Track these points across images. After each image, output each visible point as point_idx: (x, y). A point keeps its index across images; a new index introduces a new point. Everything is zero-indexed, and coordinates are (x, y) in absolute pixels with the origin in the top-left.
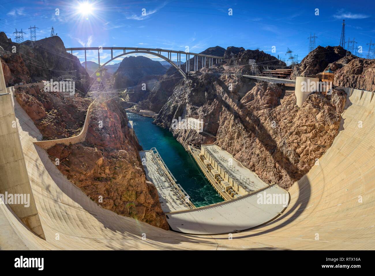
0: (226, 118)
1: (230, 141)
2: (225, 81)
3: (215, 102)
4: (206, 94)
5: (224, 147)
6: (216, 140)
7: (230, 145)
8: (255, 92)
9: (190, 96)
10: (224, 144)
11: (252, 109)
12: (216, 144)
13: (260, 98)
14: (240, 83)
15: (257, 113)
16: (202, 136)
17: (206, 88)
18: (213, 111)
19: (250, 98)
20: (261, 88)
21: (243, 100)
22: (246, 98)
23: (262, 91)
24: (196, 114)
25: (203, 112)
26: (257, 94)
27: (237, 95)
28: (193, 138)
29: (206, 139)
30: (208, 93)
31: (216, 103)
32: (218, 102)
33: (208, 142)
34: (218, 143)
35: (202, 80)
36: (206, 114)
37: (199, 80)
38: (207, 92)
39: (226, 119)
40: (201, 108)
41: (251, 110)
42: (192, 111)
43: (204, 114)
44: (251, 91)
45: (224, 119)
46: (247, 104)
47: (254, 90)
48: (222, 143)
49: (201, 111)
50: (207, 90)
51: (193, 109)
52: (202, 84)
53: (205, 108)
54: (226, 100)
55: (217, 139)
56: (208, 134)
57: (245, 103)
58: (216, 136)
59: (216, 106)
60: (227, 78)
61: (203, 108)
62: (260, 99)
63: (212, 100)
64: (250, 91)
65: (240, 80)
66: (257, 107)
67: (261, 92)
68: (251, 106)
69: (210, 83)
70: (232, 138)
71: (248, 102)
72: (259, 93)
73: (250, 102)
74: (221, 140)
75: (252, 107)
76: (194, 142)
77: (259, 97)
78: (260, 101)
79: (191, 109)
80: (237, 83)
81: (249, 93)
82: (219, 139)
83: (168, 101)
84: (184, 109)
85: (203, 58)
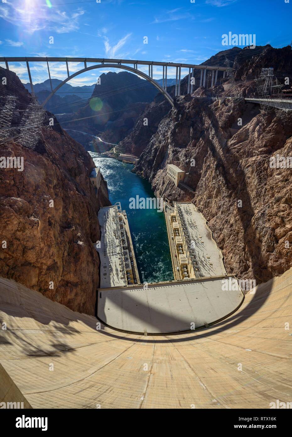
0: (209, 166)
1: (208, 200)
2: (216, 109)
3: (200, 142)
4: (191, 130)
5: (200, 208)
6: (193, 196)
7: (207, 205)
8: (252, 126)
9: (174, 133)
10: (202, 203)
11: (242, 154)
12: (193, 202)
13: (256, 136)
14: (236, 113)
15: (247, 161)
16: (180, 189)
17: (192, 121)
18: (196, 156)
19: (244, 136)
20: (263, 120)
21: (232, 140)
22: (236, 137)
23: (263, 124)
24: (178, 159)
25: (185, 157)
26: (254, 130)
27: (228, 131)
28: (170, 192)
29: (183, 194)
30: (194, 130)
31: (201, 144)
32: (203, 142)
33: (185, 199)
34: (196, 201)
35: (189, 109)
36: (188, 160)
37: (185, 109)
38: (193, 127)
39: (209, 169)
40: (183, 151)
41: (240, 155)
42: (174, 155)
43: (186, 160)
44: (248, 125)
45: (207, 168)
46: (236, 146)
47: (251, 123)
48: (200, 201)
49: (183, 156)
50: (193, 125)
51: (175, 152)
52: (189, 115)
53: (188, 150)
54: (213, 139)
55: (196, 195)
56: (187, 188)
57: (234, 144)
58: (195, 191)
59: (200, 148)
60: (221, 104)
61: (187, 151)
62: (257, 138)
63: (197, 139)
64: (246, 126)
65: (237, 107)
66: (248, 152)
67: (260, 127)
68: (240, 149)
69: (198, 113)
70: (210, 197)
71: (238, 143)
72: (258, 127)
73: (241, 143)
74: (200, 197)
75: (241, 151)
76: (170, 198)
77: (256, 134)
78: (255, 142)
79: (173, 152)
80: (232, 111)
81: (244, 129)
82: (198, 196)
83: (150, 141)
84: (166, 153)
85: (202, 72)
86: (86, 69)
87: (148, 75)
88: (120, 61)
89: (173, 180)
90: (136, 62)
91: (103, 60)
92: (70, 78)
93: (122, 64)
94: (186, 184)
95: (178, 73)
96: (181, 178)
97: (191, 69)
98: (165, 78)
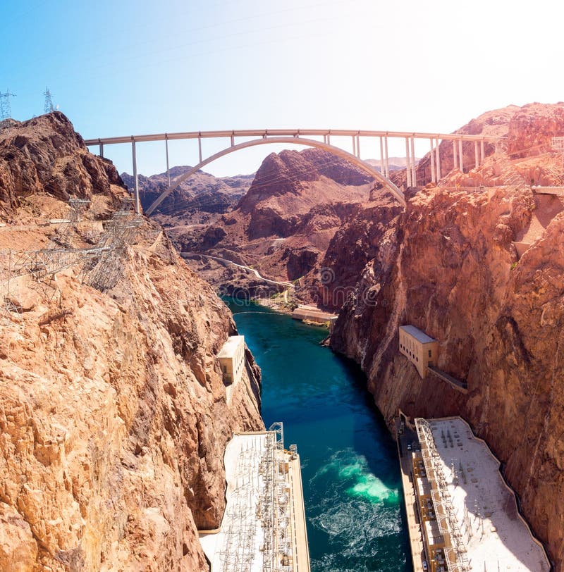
83: (362, 276)
84: (394, 300)
85: (454, 145)
86: (234, 148)
87: (352, 153)
88: (296, 133)
89: (414, 361)
90: (328, 133)
91: (265, 133)
92: (203, 163)
93: (300, 137)
94: (442, 371)
95: (410, 148)
96: (430, 356)
97: (434, 140)
98: (384, 157)
